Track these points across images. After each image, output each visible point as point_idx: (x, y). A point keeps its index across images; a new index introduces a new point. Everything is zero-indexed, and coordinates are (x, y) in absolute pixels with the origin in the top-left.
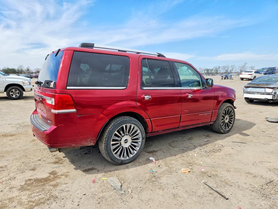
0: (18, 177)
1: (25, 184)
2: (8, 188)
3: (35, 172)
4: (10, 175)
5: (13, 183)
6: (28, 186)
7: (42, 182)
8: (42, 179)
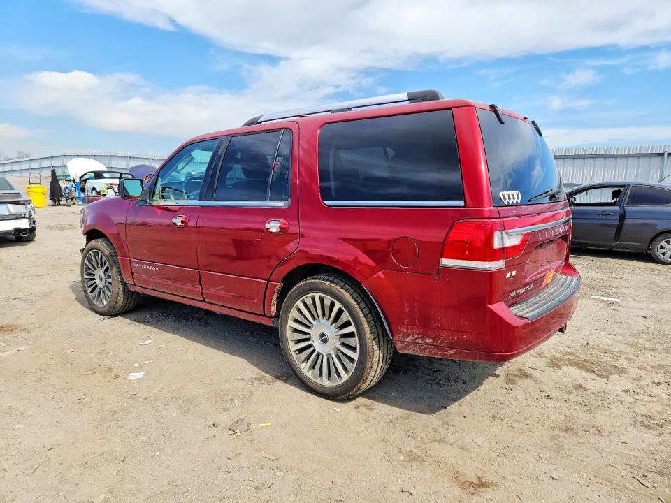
0: (619, 390)
1: (612, 374)
2: (643, 383)
3: (582, 382)
4: (632, 400)
5: (631, 386)
6: (609, 370)
7: (584, 366)
8: (580, 368)
